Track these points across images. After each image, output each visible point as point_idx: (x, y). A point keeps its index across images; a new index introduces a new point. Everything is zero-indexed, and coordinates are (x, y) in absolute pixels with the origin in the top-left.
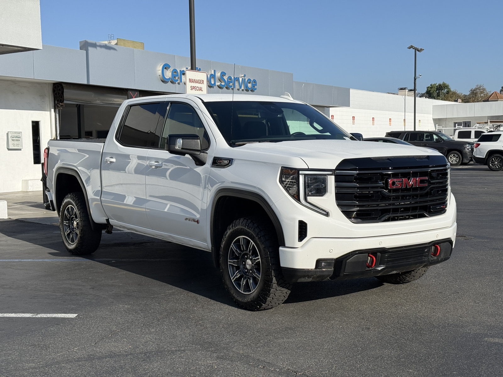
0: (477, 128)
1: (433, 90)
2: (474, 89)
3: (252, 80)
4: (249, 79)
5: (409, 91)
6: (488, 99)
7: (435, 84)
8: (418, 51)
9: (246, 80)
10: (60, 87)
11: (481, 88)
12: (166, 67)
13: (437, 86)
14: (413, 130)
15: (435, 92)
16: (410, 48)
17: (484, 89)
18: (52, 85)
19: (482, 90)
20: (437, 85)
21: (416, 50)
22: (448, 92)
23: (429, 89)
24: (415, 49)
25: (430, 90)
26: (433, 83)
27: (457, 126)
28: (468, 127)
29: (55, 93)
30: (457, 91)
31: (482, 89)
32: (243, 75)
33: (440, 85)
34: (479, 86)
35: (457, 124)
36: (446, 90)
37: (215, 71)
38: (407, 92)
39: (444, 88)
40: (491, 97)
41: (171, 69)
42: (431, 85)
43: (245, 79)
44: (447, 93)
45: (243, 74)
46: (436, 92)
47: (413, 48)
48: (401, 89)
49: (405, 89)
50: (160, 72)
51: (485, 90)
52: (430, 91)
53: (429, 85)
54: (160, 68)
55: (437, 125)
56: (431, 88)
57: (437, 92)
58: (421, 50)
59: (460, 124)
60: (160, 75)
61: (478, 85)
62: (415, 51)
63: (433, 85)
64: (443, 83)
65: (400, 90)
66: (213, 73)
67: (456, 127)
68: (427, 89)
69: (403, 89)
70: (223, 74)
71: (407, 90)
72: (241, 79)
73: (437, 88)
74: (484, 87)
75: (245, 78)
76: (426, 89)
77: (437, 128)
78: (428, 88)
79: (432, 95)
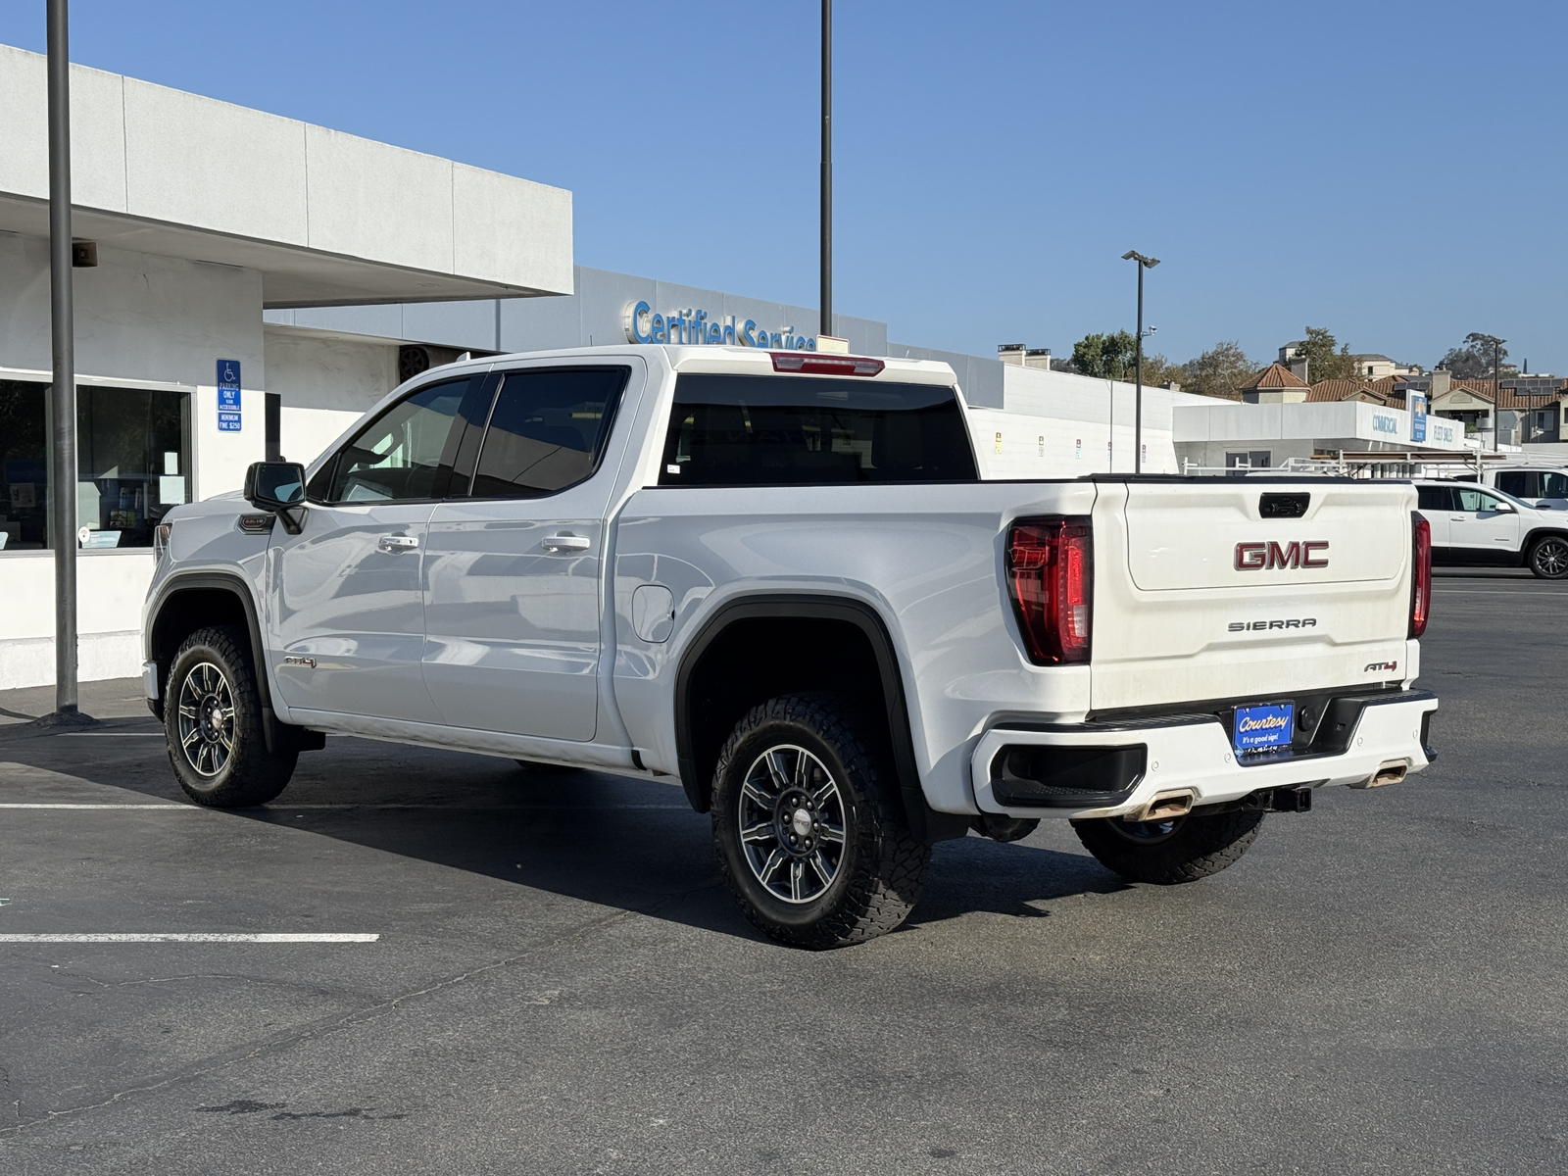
0: (1290, 468)
1: (1094, 353)
2: (1210, 353)
3: (806, 340)
4: (801, 339)
5: (1029, 355)
6: (1256, 386)
7: (1098, 337)
8: (1146, 264)
9: (795, 340)
10: (420, 356)
11: (1232, 351)
12: (642, 309)
13: (1104, 343)
14: (1134, 472)
15: (1098, 358)
16: (1127, 257)
17: (1239, 357)
18: (398, 350)
19: (1233, 359)
20: (1104, 338)
21: (1144, 262)
22: (1135, 362)
23: (1082, 350)
24: (1140, 261)
25: (1085, 354)
26: (1093, 334)
27: (1238, 464)
28: (1263, 466)
29: (407, 368)
30: (1166, 361)
31: (1233, 356)
32: (787, 329)
33: (1113, 339)
34: (1225, 347)
35: (1237, 459)
36: (1128, 354)
37: (734, 318)
38: (1023, 357)
39: (1125, 348)
40: (1264, 380)
41: (651, 315)
42: (1087, 338)
43: (792, 338)
44: (1132, 362)
45: (787, 326)
46: (1101, 360)
47: (1135, 259)
48: (1008, 348)
49: (1018, 349)
50: (628, 322)
51: (1242, 357)
52: (1083, 355)
53: (1082, 339)
54: (629, 311)
55: (1186, 459)
56: (1086, 346)
57: (1104, 358)
58: (1155, 262)
59: (1243, 459)
60: (627, 330)
61: (1222, 344)
62: (1140, 265)
63: (1093, 339)
64: (1122, 333)
65: (1004, 350)
66: (729, 322)
67: (1234, 466)
68: (1077, 351)
69: (1013, 349)
70: (750, 325)
71: (1024, 353)
72: (784, 338)
73: (1103, 348)
74: (1239, 351)
75: (792, 335)
76: (1072, 351)
77: (1186, 468)
78: (1077, 346)
79: (1090, 369)
